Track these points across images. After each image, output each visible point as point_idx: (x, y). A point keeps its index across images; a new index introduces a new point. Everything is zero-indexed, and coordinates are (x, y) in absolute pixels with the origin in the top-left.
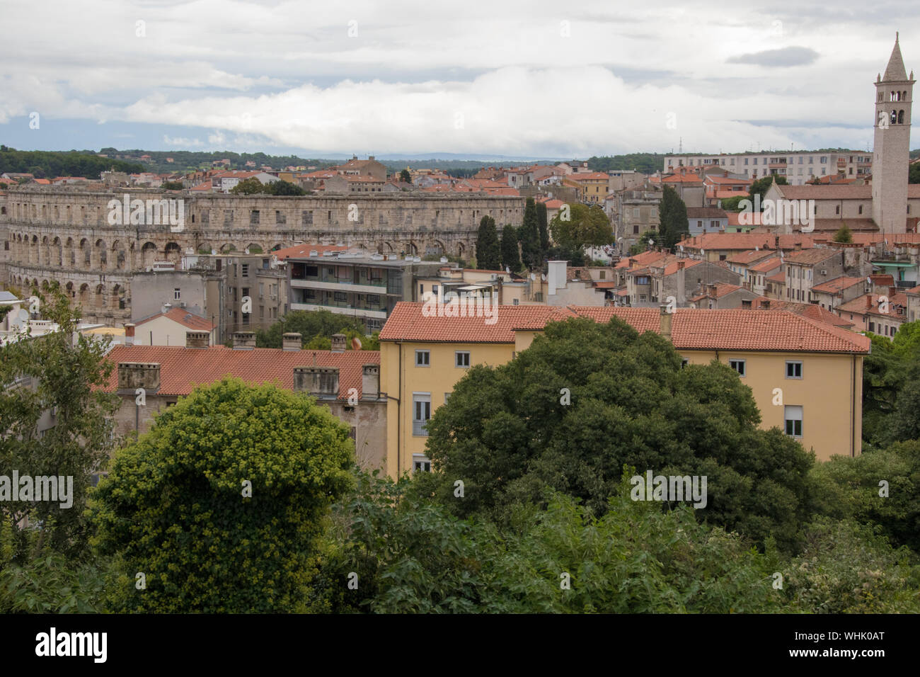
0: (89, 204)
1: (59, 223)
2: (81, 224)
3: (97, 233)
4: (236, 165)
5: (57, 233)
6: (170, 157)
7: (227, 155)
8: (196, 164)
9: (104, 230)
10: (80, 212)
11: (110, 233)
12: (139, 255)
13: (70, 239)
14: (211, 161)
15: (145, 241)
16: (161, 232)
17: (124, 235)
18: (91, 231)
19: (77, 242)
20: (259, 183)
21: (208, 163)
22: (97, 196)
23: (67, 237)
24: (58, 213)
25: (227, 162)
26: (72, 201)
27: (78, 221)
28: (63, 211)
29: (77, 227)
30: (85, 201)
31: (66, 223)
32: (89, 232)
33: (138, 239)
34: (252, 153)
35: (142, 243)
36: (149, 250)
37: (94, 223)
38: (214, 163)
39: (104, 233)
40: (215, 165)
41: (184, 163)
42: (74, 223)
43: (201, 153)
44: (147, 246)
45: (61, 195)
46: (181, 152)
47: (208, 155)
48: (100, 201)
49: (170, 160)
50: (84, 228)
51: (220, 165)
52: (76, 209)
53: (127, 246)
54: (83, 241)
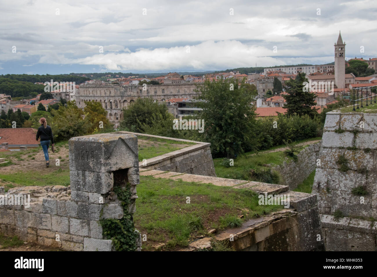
0: (106, 90)
1: (97, 96)
2: (104, 95)
3: (109, 98)
4: (113, 77)
5: (97, 98)
7: (109, 73)
8: (100, 77)
10: (104, 92)
11: (113, 98)
12: (122, 104)
13: (101, 100)
14: (105, 76)
15: (124, 100)
16: (129, 97)
17: (117, 98)
19: (103, 101)
20: (146, 81)
21: (104, 76)
22: (109, 87)
23: (100, 100)
24: (97, 93)
25: (110, 76)
26: (101, 89)
27: (103, 94)
28: (99, 92)
29: (103, 97)
31: (99, 95)
32: (106, 98)
33: (122, 99)
34: (117, 72)
35: (123, 100)
36: (125, 102)
37: (108, 95)
39: (111, 98)
41: (97, 77)
42: (102, 95)
43: (101, 73)
44: (125, 101)
45: (98, 87)
46: (94, 73)
47: (103, 74)
48: (109, 89)
49: (92, 76)
50: (105, 97)
51: (108, 77)
52: (103, 91)
53: (118, 101)
54: (105, 100)
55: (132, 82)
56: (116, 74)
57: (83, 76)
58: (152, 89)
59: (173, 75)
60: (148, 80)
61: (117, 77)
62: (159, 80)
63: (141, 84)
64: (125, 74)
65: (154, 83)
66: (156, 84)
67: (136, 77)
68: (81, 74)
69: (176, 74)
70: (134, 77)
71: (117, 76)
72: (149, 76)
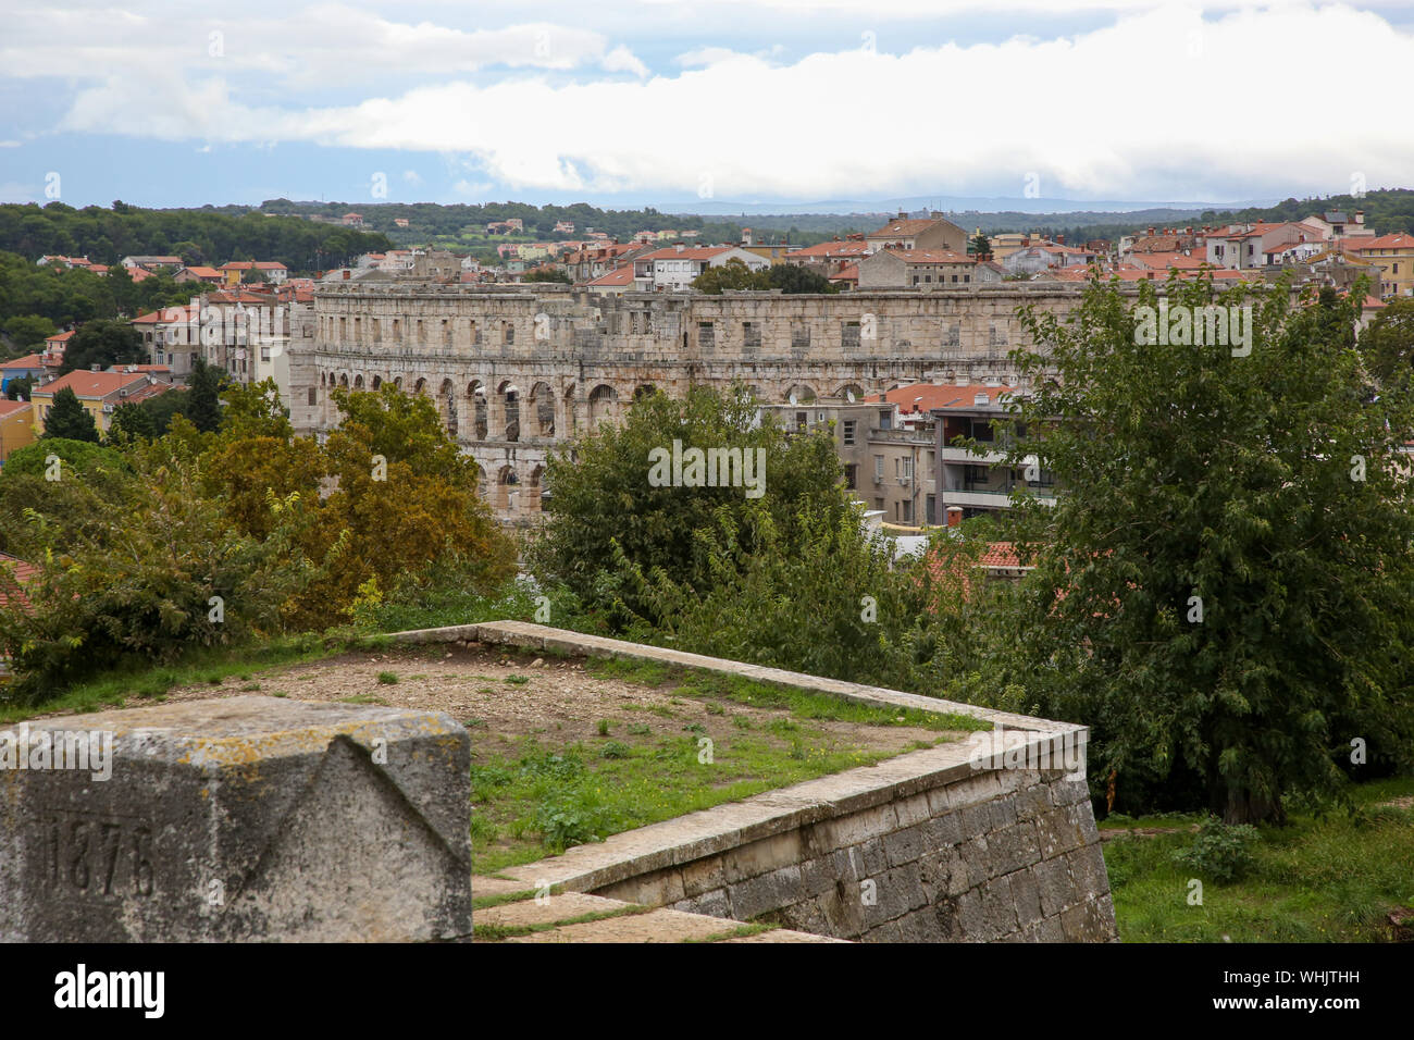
0: (486, 316)
1: (426, 352)
2: (470, 353)
3: (500, 369)
4: (534, 230)
5: (422, 370)
6: (402, 216)
7: (513, 209)
8: (454, 230)
9: (514, 363)
10: (468, 333)
11: (527, 370)
12: (583, 410)
13: (447, 382)
14: (484, 223)
15: (595, 384)
16: (626, 365)
17: (553, 372)
18: (490, 366)
19: (460, 387)
20: (746, 268)
21: (477, 227)
22: (502, 300)
23: (441, 379)
24: (423, 334)
25: (517, 224)
26: (453, 310)
27: (463, 346)
28: (435, 331)
29: (462, 360)
30: (477, 310)
31: (439, 351)
32: (484, 369)
33: (582, 380)
34: (565, 204)
35: (590, 386)
36: (602, 401)
37: (496, 352)
38: (490, 226)
39: (515, 370)
40: (491, 231)
41: (432, 227)
42: (455, 352)
43: (462, 206)
44: (600, 392)
45: (431, 299)
46: (419, 206)
47: (474, 210)
48: (506, 311)
49: (403, 223)
50: (477, 360)
51: (501, 231)
52: (461, 325)
53: (558, 394)
54: (473, 385)
55: (651, 268)
56: (554, 213)
57: (347, 221)
58: (778, 322)
59: (922, 234)
60: (755, 261)
61: (561, 236)
62: (827, 260)
63: (714, 284)
64: (612, 214)
65: (796, 282)
66: (809, 288)
67: (684, 234)
68: (333, 206)
69: (938, 227)
70: (672, 235)
71: (561, 227)
72: (768, 233)
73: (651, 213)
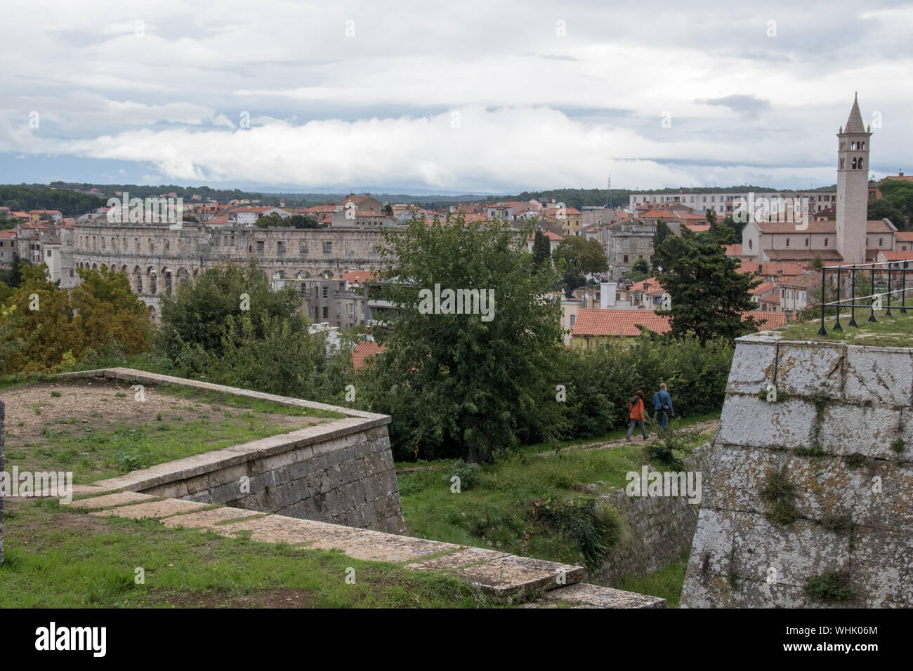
0: (156, 236)
1: (127, 253)
2: (148, 254)
3: (163, 261)
5: (125, 261)
7: (173, 188)
9: (169, 259)
10: (147, 244)
11: (175, 262)
13: (137, 267)
16: (223, 260)
17: (188, 263)
18: (158, 260)
19: (144, 269)
22: (163, 229)
23: (134, 265)
24: (126, 245)
26: (140, 233)
27: (145, 250)
28: (131, 243)
29: (144, 257)
30: (152, 234)
31: (134, 253)
32: (155, 261)
33: (201, 266)
37: (161, 253)
39: (170, 262)
42: (141, 253)
45: (130, 228)
48: (165, 234)
50: (152, 257)
52: (144, 241)
53: (190, 272)
54: (149, 269)
55: (236, 216)
56: (192, 190)
57: (92, 192)
58: (294, 242)
59: (361, 203)
60: (284, 213)
61: (195, 201)
62: (318, 214)
63: (265, 224)
64: (219, 191)
65: (302, 223)
66: (309, 226)
67: (253, 201)
68: (86, 185)
69: (366, 200)
70: (247, 202)
71: (195, 197)
72: (291, 201)
73: (238, 191)
